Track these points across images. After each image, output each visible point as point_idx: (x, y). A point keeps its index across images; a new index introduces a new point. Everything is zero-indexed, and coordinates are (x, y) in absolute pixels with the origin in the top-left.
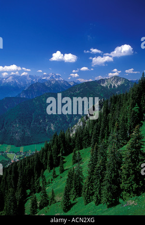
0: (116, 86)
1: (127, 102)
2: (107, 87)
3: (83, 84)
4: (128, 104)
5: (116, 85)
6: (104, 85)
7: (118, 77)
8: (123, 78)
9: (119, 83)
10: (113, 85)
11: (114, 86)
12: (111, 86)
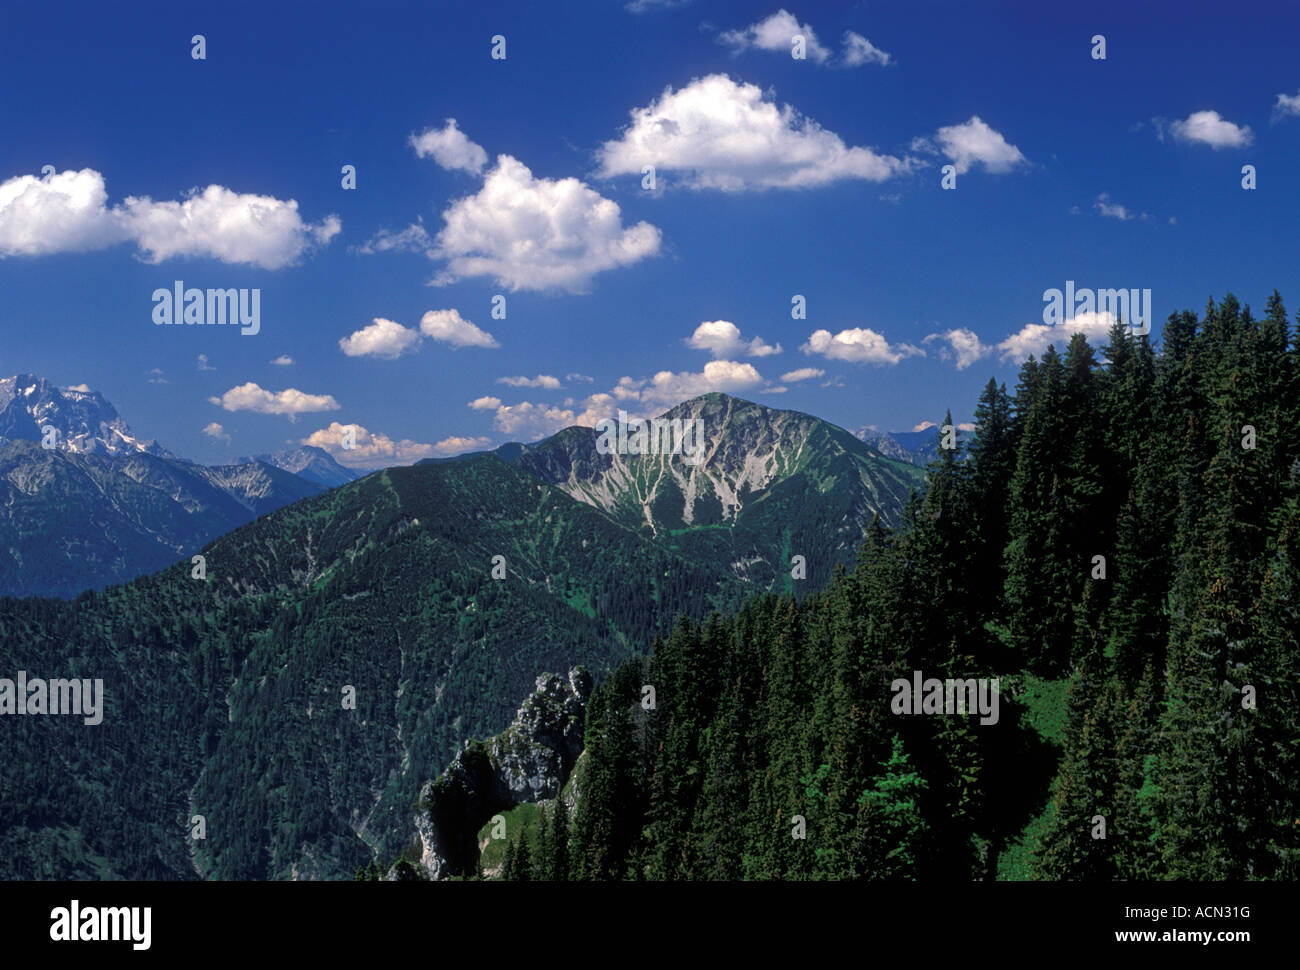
0: (728, 497)
1: (806, 729)
2: (629, 512)
3: (370, 487)
4: (817, 745)
5: (722, 491)
6: (600, 495)
7: (740, 405)
8: (796, 418)
9: (758, 470)
10: (690, 491)
11: (709, 506)
12: (671, 499)
